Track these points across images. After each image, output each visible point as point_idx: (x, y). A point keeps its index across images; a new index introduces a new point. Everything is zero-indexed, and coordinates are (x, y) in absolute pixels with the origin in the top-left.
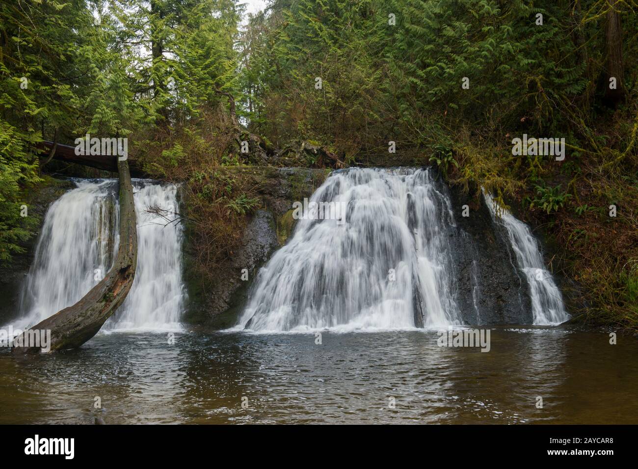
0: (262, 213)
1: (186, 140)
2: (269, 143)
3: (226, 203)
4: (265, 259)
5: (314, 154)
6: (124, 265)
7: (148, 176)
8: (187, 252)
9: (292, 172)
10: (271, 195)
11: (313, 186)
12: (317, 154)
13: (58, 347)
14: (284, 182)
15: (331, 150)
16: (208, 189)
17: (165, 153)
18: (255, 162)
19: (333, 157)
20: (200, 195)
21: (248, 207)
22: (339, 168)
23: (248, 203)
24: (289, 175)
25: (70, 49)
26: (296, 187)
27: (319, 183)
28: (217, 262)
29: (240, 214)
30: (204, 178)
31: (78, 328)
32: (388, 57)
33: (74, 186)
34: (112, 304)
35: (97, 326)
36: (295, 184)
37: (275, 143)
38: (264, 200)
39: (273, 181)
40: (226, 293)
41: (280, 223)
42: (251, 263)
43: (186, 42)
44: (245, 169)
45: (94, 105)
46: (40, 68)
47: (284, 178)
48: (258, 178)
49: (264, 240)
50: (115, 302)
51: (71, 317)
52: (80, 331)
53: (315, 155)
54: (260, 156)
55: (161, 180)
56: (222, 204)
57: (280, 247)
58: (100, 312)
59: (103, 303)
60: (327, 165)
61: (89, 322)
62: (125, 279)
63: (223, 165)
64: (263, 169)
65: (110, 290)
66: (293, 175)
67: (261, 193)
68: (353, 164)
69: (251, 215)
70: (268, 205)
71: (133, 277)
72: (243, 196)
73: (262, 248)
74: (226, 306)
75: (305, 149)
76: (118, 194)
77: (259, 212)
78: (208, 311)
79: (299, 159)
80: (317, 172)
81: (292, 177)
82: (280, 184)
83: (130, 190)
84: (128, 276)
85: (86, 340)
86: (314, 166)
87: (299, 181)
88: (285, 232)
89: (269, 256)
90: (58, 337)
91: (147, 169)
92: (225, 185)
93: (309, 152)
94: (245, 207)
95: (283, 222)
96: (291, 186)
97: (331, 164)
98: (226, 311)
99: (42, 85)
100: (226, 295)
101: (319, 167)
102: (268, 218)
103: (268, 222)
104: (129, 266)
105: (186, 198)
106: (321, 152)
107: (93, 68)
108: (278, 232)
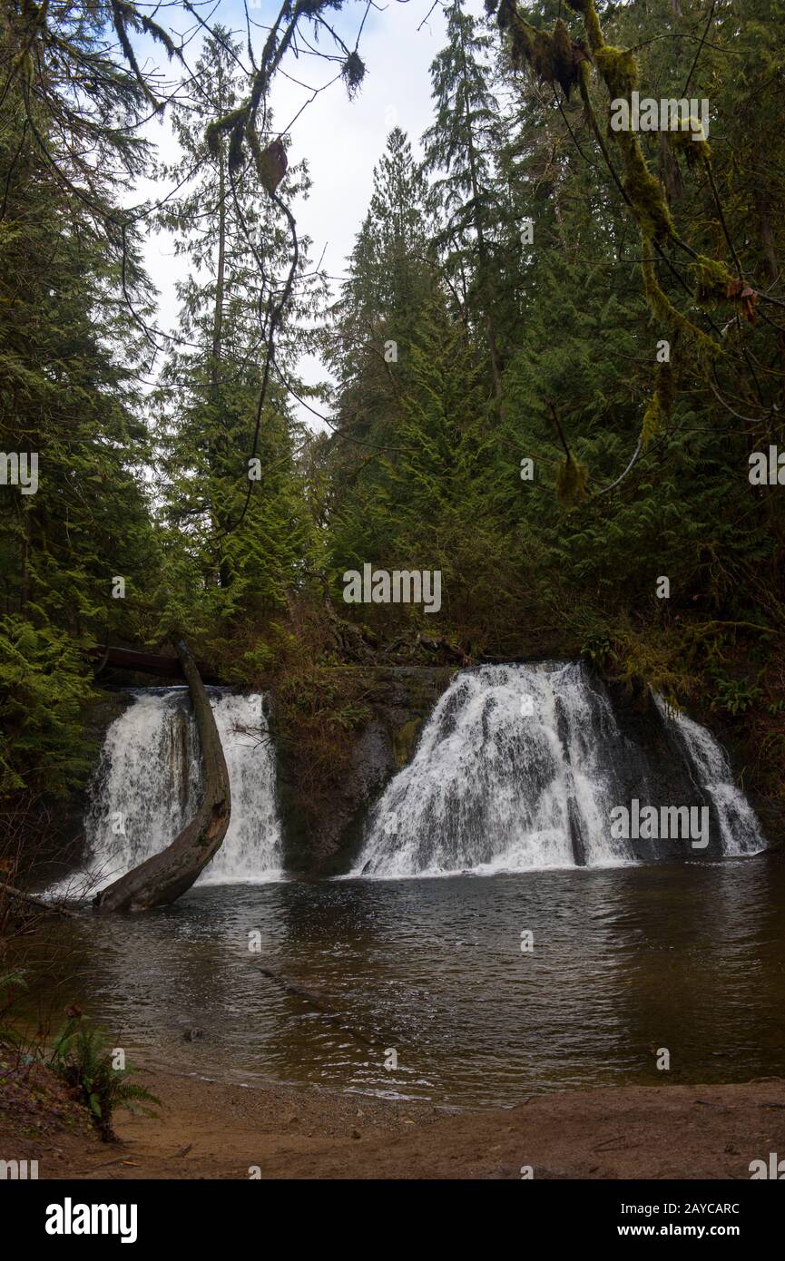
0: (373, 726)
1: (271, 636)
2: (371, 633)
3: (329, 716)
4: (382, 785)
5: (434, 648)
6: (218, 801)
7: (226, 684)
8: (282, 779)
9: (409, 674)
10: (383, 703)
11: (436, 690)
12: (439, 648)
13: (151, 902)
14: (398, 685)
15: (453, 642)
16: (304, 697)
17: (248, 655)
18: (357, 660)
19: (458, 651)
20: (294, 706)
21: (357, 720)
22: (467, 665)
23: (357, 715)
24: (405, 677)
25: (131, 532)
26: (414, 693)
27: (443, 686)
28: (322, 791)
29: (346, 730)
30: (297, 684)
31: (174, 878)
32: (522, 522)
33: (132, 701)
34: (209, 850)
35: (195, 875)
36: (413, 688)
37: (378, 633)
38: (375, 709)
39: (385, 686)
40: (335, 830)
41: (397, 739)
42: (364, 791)
43: (264, 512)
44: (349, 671)
45: (162, 603)
46: (96, 558)
47: (399, 681)
48: (365, 683)
49: (377, 761)
50: (213, 845)
51: (164, 866)
52: (177, 882)
53: (435, 650)
54: (364, 652)
55: (243, 689)
56: (324, 718)
57: (400, 770)
58: (198, 859)
59: (200, 847)
60: (451, 662)
61: (184, 871)
62: (219, 817)
63: (318, 666)
64: (372, 670)
65: (206, 831)
66: (410, 676)
67: (372, 701)
68: (485, 661)
69: (360, 729)
70: (380, 715)
71: (229, 813)
72: (349, 706)
73: (377, 771)
74: (335, 847)
75: (422, 642)
76: (191, 709)
77: (370, 725)
78: (314, 853)
79: (415, 655)
80: (439, 672)
81: (408, 680)
82: (395, 689)
83: (208, 704)
84: (223, 814)
85: (181, 894)
86: (435, 664)
87: (418, 684)
88: (404, 750)
89: (388, 779)
90: (150, 891)
91: (223, 674)
92: (327, 693)
93: (427, 645)
94: (352, 721)
95: (401, 738)
96: (408, 691)
97: (456, 660)
98: (336, 853)
99: (98, 577)
100: (335, 832)
101: (441, 665)
102: (381, 732)
103: (382, 738)
104: (223, 801)
105: (276, 710)
106: (444, 646)
107: (159, 554)
108: (395, 750)
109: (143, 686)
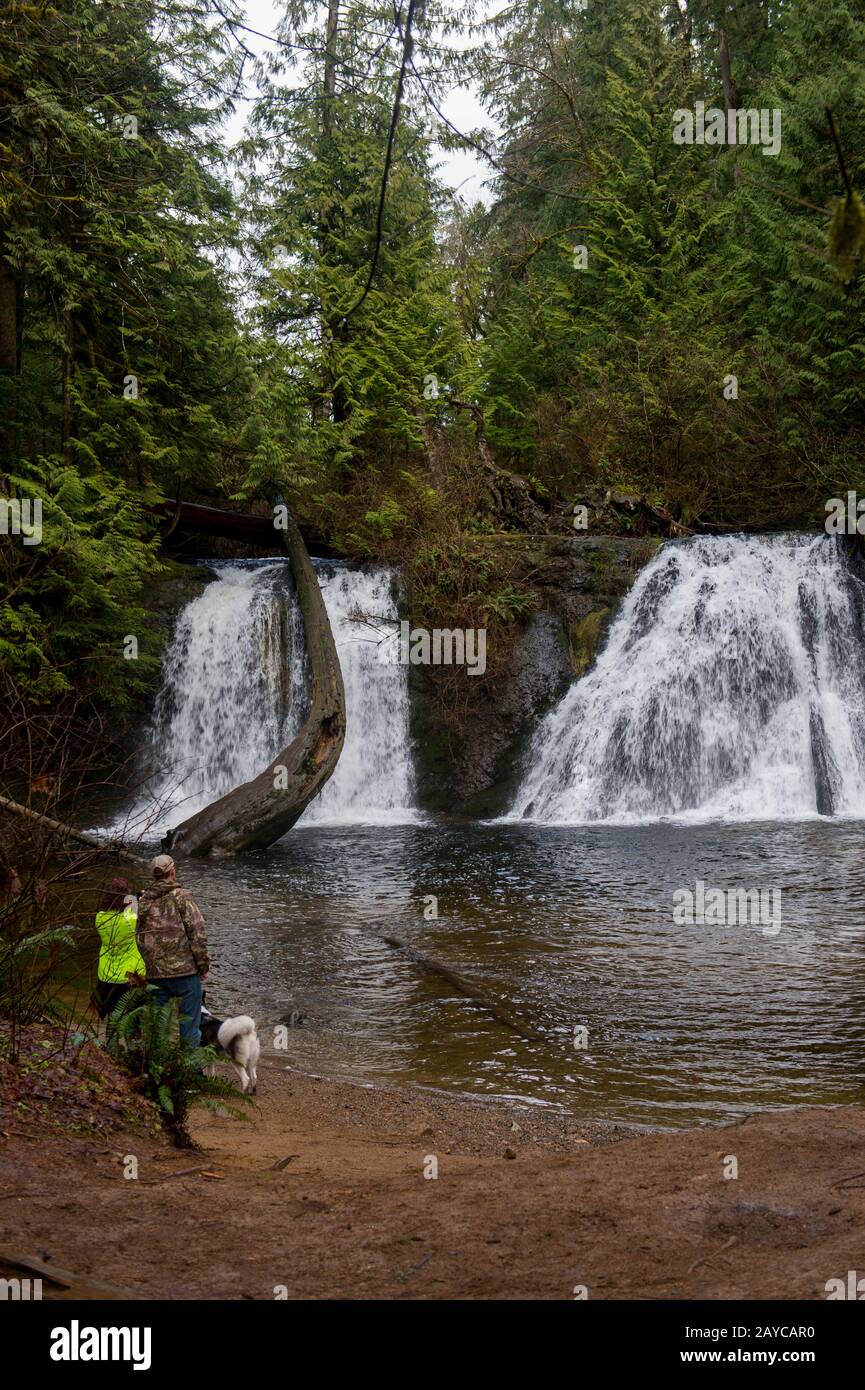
0: (542, 618)
1: (402, 491)
2: (541, 489)
3: (481, 602)
4: (552, 699)
5: (629, 510)
6: (328, 714)
7: (340, 556)
8: (416, 688)
9: (593, 546)
10: (556, 586)
11: (631, 569)
12: (635, 512)
13: (239, 846)
14: (578, 562)
15: (656, 502)
16: (446, 576)
17: (370, 516)
18: (522, 526)
19: (663, 517)
20: (433, 587)
21: (520, 608)
22: (675, 535)
23: (520, 601)
24: (588, 550)
25: (210, 342)
26: (600, 572)
27: (641, 562)
28: (471, 705)
29: (505, 623)
30: (438, 558)
31: (268, 816)
32: (759, 333)
33: (213, 577)
34: (317, 779)
35: (297, 812)
36: (600, 566)
37: (552, 489)
38: (545, 595)
39: (560, 562)
40: (487, 758)
41: (575, 636)
42: (527, 705)
43: (394, 315)
44: (509, 540)
45: (252, 442)
46: (162, 378)
47: (579, 556)
48: (532, 558)
49: (547, 666)
50: (321, 773)
51: (255, 798)
52: (268, 822)
53: (632, 513)
54: (531, 515)
55: (362, 563)
56: (475, 604)
57: (575, 678)
58: (301, 791)
59: (304, 776)
60: (653, 531)
61: (283, 806)
62: (330, 735)
63: (467, 533)
64: (542, 540)
65: (312, 754)
66: (595, 549)
67: (541, 583)
68: (704, 531)
69: (524, 621)
70: (552, 603)
71: (344, 731)
72: (509, 589)
73: (547, 678)
74: (487, 780)
75: (613, 502)
76: (293, 589)
77: (538, 616)
78: (457, 788)
79: (602, 521)
80: (636, 544)
81: (592, 554)
82: (573, 567)
83: (316, 583)
84: (336, 731)
85: (281, 835)
86: (630, 533)
87: (605, 560)
88: (584, 651)
89: (562, 691)
90: (237, 830)
91: (337, 543)
92: (479, 571)
93: (619, 507)
94: (514, 609)
95: (580, 634)
96: (592, 570)
97: (656, 527)
98: (488, 789)
99: (166, 406)
100: (487, 760)
101: (639, 535)
102: (552, 626)
103: (554, 634)
104: (335, 714)
105: (408, 593)
106: (643, 508)
107: (247, 374)
108: (572, 651)
109: (227, 556)
